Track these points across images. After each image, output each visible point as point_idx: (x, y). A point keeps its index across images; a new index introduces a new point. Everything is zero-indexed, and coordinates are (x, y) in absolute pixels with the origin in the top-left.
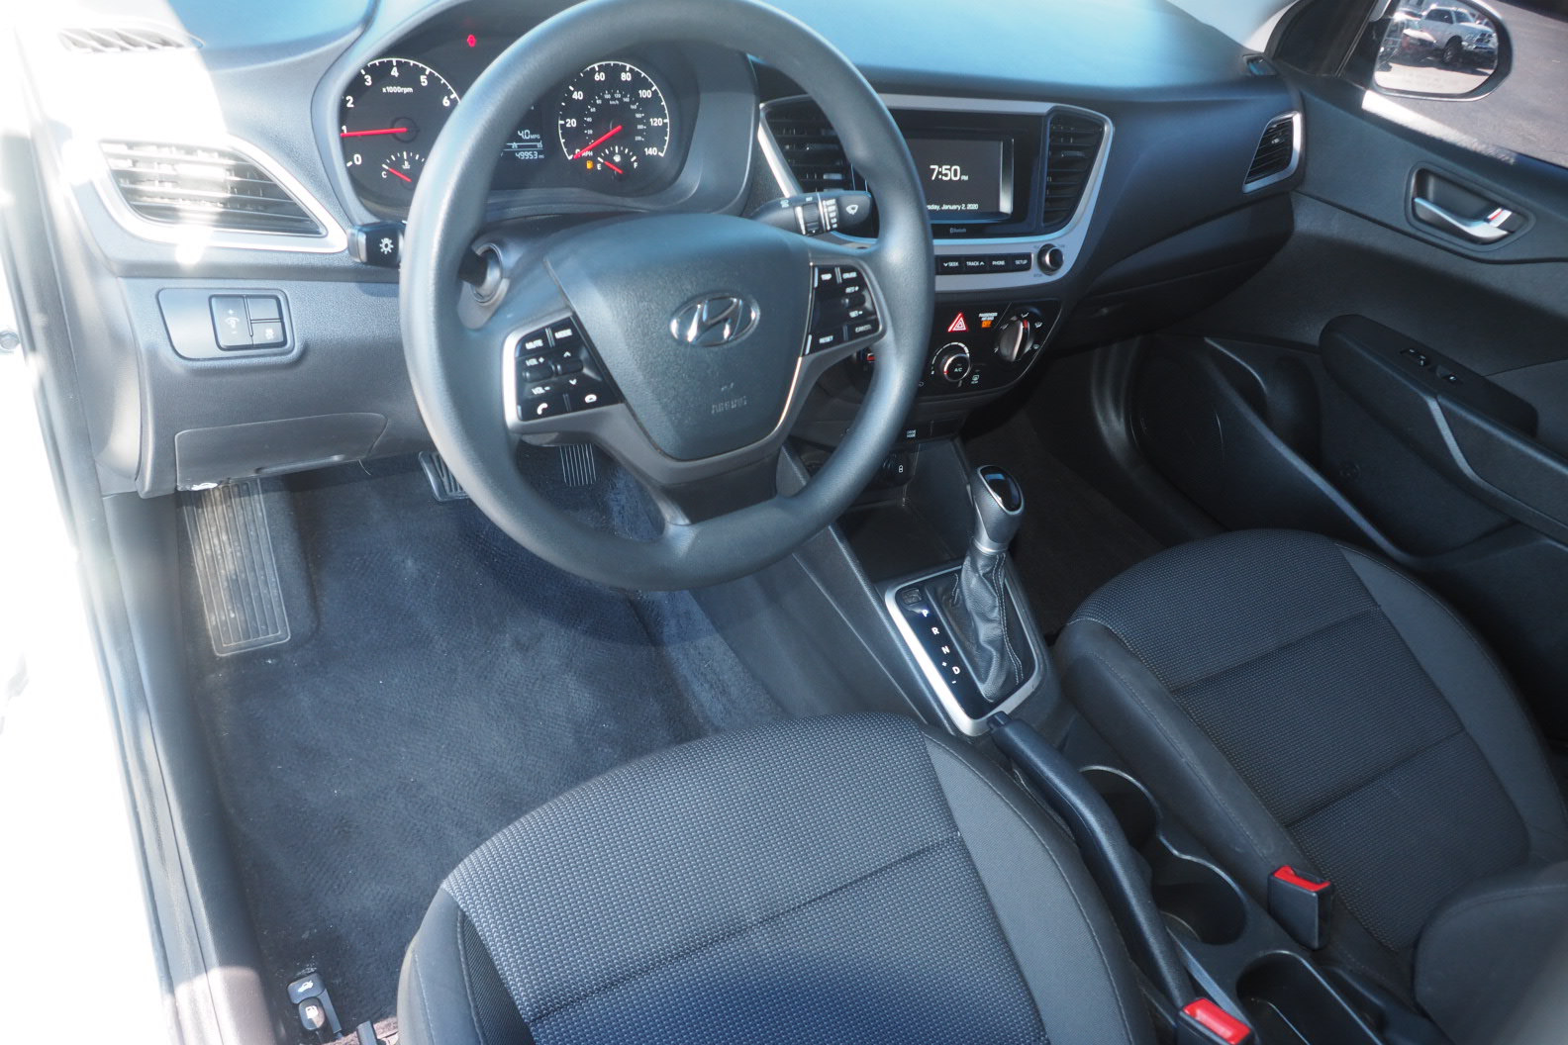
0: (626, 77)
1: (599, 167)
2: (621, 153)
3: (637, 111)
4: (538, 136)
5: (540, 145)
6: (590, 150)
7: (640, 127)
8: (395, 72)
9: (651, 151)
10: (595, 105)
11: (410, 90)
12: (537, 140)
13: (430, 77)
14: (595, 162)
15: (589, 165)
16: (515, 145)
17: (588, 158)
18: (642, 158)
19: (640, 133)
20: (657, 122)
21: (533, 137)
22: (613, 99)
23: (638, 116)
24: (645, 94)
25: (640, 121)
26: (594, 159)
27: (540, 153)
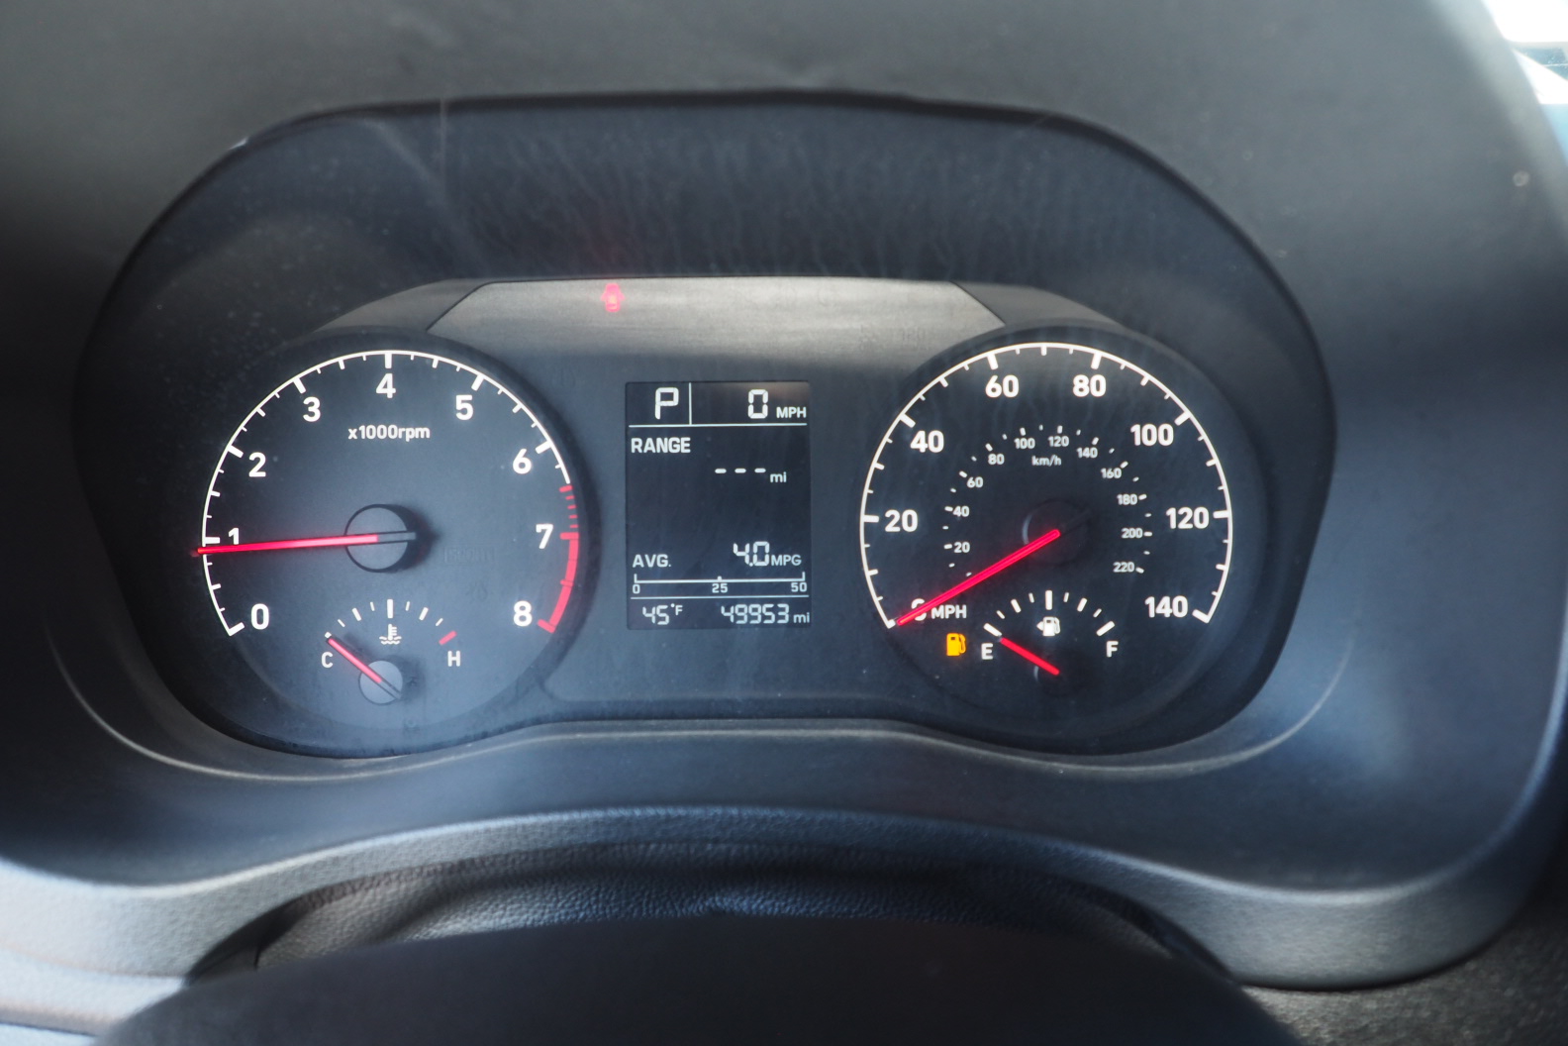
0: (1088, 387)
1: (986, 651)
2: (1063, 611)
3: (1123, 487)
4: (796, 560)
5: (799, 585)
6: (959, 601)
7: (1132, 533)
8: (386, 387)
9: (1169, 607)
10: (982, 469)
11: (424, 432)
12: (790, 571)
13: (482, 399)
14: (975, 637)
15: (955, 646)
16: (720, 584)
17: (952, 624)
18: (1135, 623)
19: (1131, 550)
20: (1191, 518)
21: (782, 560)
22: (1043, 449)
23: (1126, 499)
24: (1150, 435)
25: (1132, 516)
26: (972, 631)
27: (797, 606)
